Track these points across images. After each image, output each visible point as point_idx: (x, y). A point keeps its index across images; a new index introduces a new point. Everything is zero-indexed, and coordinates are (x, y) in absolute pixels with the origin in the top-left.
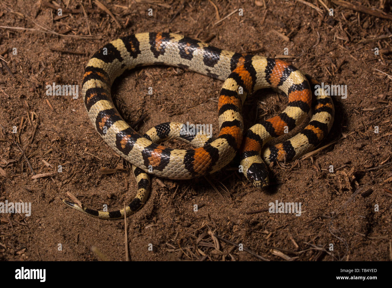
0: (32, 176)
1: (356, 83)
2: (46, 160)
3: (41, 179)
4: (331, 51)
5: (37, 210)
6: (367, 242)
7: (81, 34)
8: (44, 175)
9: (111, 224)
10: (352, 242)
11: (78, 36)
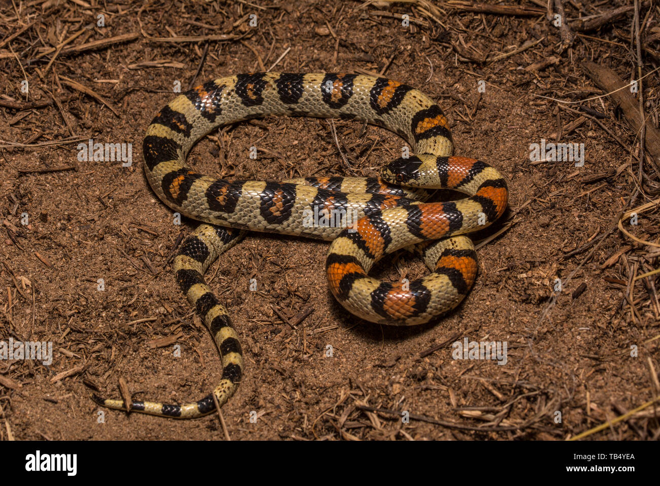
0: (52, 377)
1: (509, 124)
2: (65, 348)
3: (67, 379)
4: (455, 83)
5: (76, 429)
6: (602, 366)
7: (60, 138)
8: (70, 371)
9: (198, 426)
10: (580, 370)
11: (56, 141)
